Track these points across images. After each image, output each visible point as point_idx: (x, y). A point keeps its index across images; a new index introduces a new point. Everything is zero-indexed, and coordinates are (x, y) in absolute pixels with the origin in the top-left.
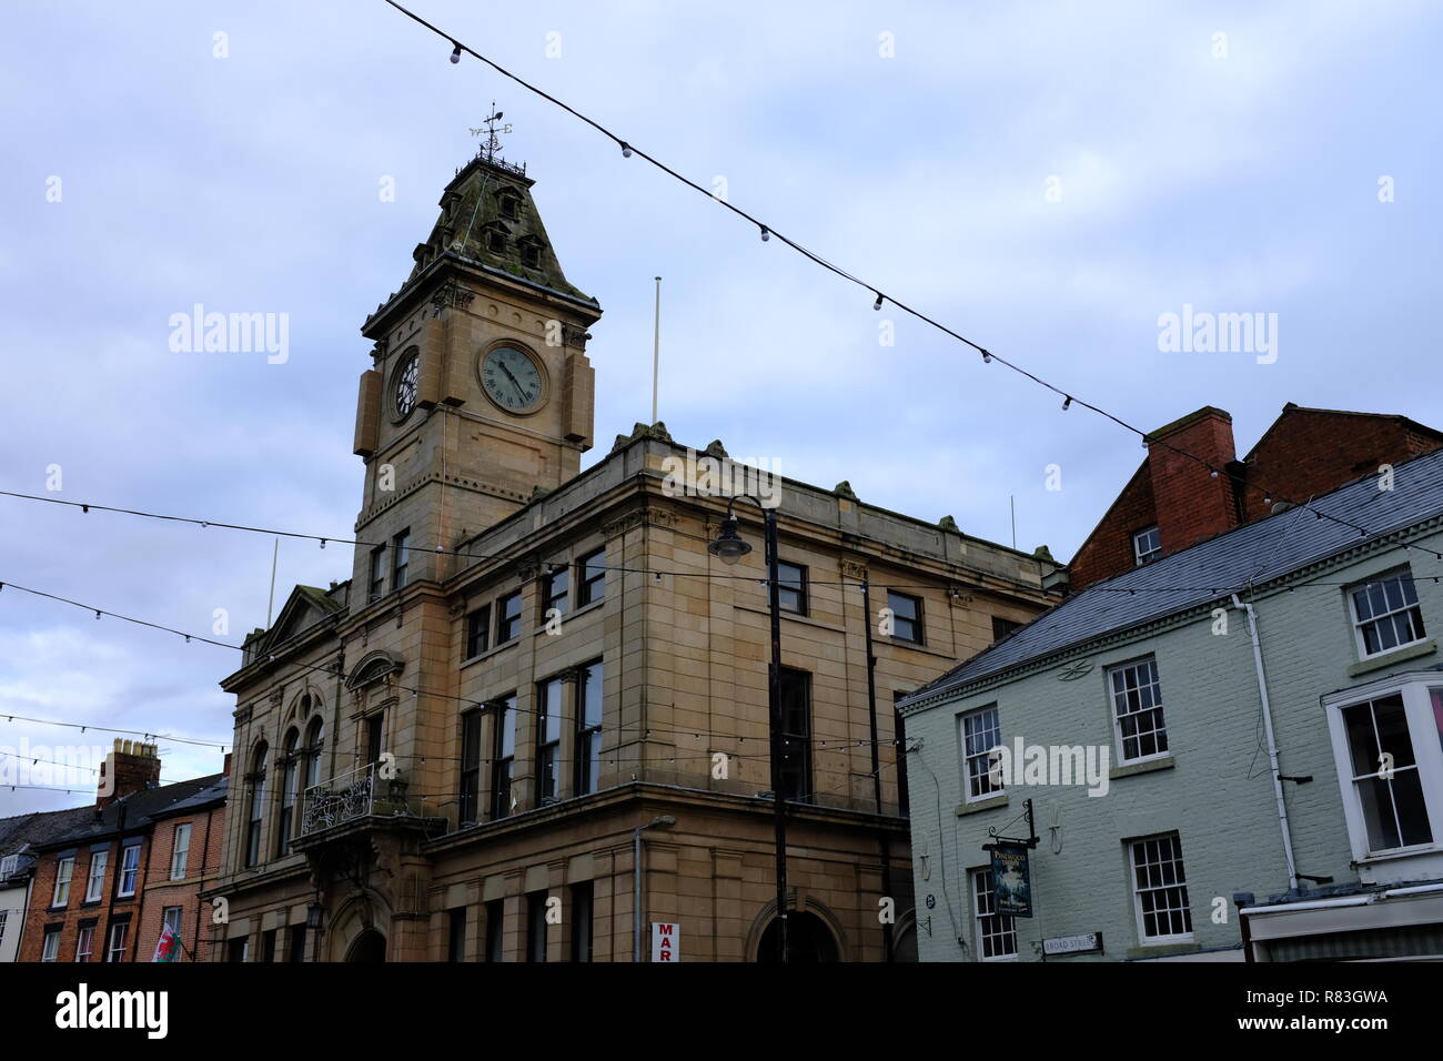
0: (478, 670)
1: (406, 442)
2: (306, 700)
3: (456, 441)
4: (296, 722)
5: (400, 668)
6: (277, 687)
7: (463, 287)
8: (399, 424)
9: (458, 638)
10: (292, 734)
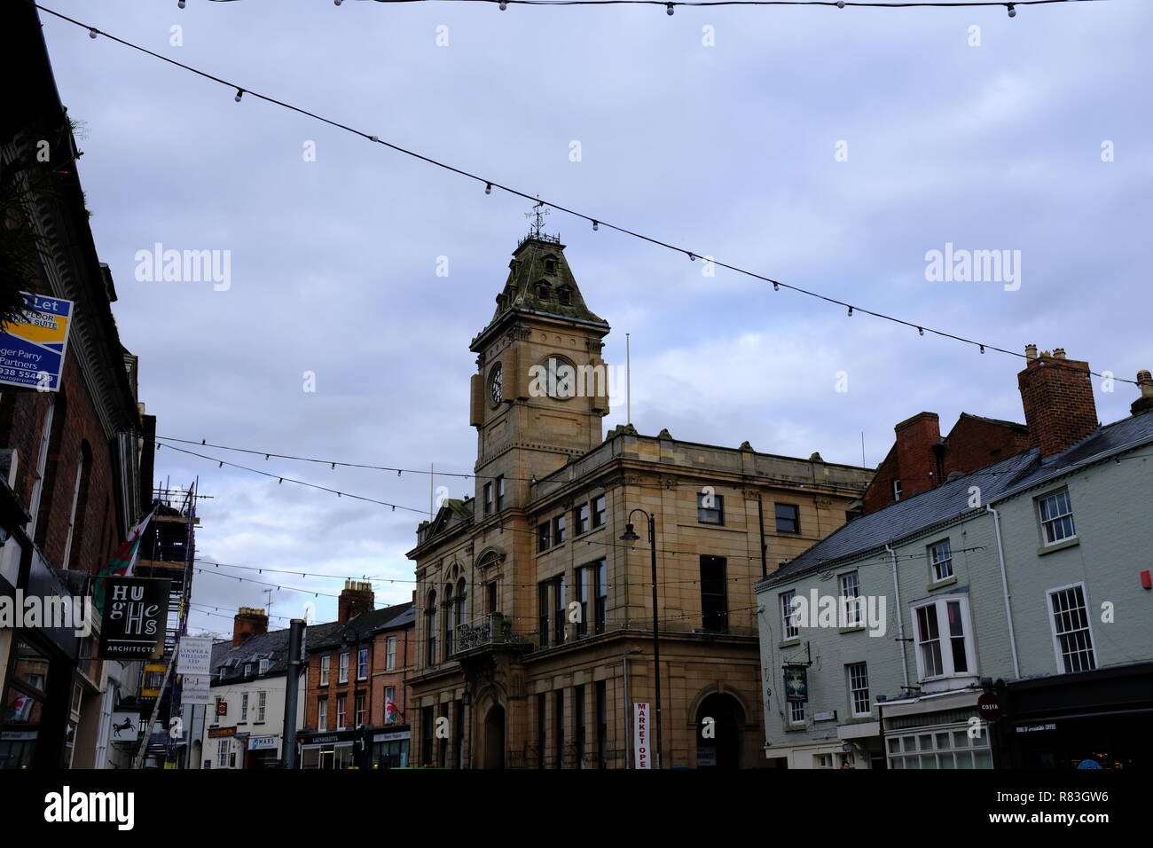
0: (544, 559)
1: (499, 421)
2: (456, 567)
3: (526, 422)
4: (451, 580)
5: (503, 557)
6: (439, 558)
7: (525, 326)
8: (495, 409)
9: (534, 539)
10: (449, 587)
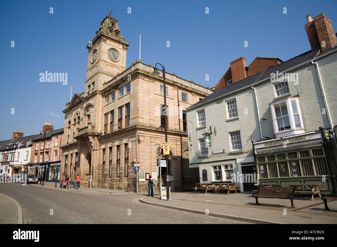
0: (107, 106)
1: (94, 66)
2: (77, 114)
3: (103, 66)
4: (75, 118)
5: (93, 106)
6: (72, 112)
7: (105, 39)
8: (93, 63)
10: (75, 120)
